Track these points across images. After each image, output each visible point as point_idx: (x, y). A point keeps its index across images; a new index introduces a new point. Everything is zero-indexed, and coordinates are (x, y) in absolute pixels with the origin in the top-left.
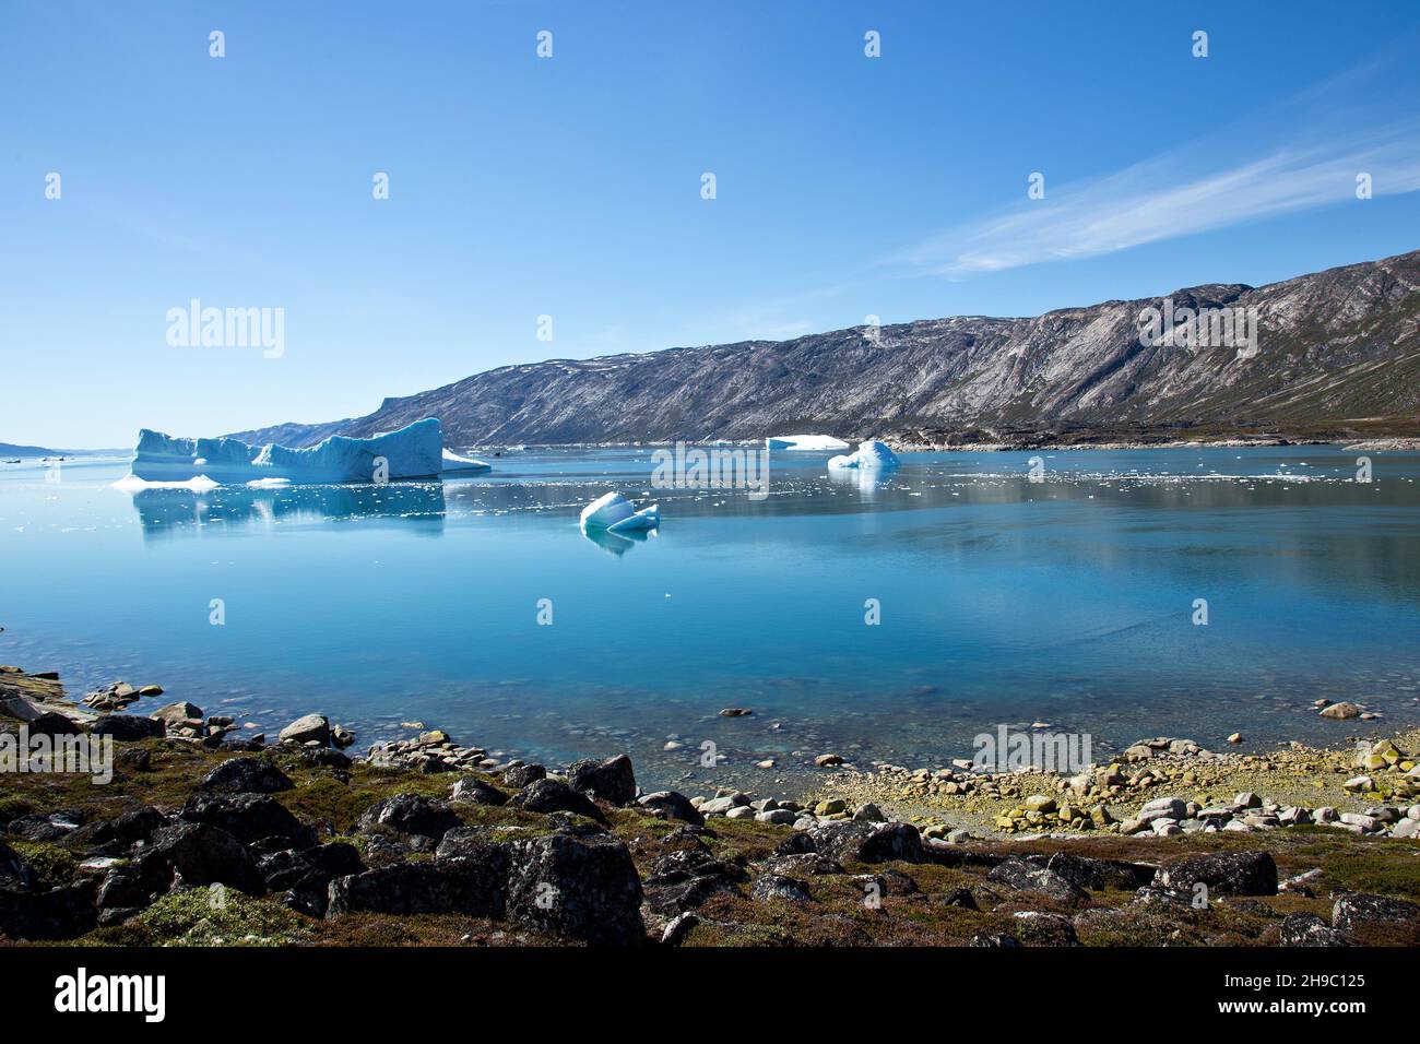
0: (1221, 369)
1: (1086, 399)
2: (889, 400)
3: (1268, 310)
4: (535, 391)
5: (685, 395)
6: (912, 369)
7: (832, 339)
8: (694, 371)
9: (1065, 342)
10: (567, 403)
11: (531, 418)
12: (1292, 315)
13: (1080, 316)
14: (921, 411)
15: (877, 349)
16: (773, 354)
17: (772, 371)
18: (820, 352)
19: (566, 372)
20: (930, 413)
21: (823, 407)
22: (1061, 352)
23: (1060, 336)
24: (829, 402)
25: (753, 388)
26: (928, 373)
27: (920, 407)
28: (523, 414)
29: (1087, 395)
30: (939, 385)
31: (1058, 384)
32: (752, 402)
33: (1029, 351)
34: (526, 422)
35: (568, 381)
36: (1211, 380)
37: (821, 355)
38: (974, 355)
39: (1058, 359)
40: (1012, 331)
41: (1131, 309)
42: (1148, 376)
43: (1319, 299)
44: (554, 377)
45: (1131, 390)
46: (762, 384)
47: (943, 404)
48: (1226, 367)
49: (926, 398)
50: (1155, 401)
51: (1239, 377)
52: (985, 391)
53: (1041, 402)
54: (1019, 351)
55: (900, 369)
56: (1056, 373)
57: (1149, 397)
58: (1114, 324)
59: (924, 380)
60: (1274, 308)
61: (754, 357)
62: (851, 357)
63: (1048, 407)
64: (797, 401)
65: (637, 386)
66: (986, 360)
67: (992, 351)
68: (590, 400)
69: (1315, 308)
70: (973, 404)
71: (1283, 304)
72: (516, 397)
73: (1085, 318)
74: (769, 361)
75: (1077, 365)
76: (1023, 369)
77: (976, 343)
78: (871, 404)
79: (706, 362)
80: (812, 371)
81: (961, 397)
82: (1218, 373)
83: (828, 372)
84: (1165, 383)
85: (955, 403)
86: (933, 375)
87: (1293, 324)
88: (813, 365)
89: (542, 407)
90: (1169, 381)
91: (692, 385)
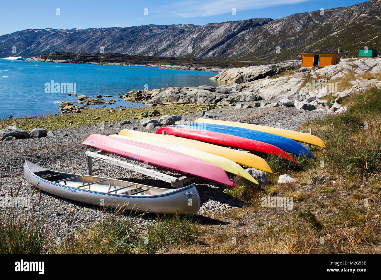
0: (252, 46)
1: (210, 54)
2: (152, 50)
3: (272, 27)
4: (38, 39)
5: (88, 44)
6: (162, 40)
7: (140, 28)
8: (93, 36)
9: (210, 34)
10: (48, 44)
11: (34, 49)
12: (279, 29)
13: (217, 25)
14: (161, 55)
15: (154, 33)
16: (120, 32)
17: (118, 38)
18: (135, 32)
19: (50, 33)
20: (163, 56)
21: (131, 51)
22: (208, 37)
23: (209, 32)
24: (133, 50)
25: (110, 43)
26: (166, 42)
27: (161, 53)
28: (32, 47)
29: (211, 53)
30: (169, 46)
31: (204, 48)
32: (109, 48)
33: (198, 37)
34: (33, 50)
35: (49, 36)
36: (248, 50)
37: (135, 34)
38: (182, 37)
39: (206, 40)
40: (196, 29)
41: (232, 24)
42: (231, 47)
43: (288, 24)
44: (45, 34)
45: (224, 51)
46: (113, 42)
47: (168, 53)
48: (254, 46)
49: (164, 50)
50: (231, 56)
51: (256, 49)
52: (181, 49)
53: (197, 54)
54: (195, 36)
55: (158, 40)
56: (204, 45)
57: (229, 55)
58: (225, 28)
59: (165, 44)
60: (274, 27)
61: (113, 32)
62: (145, 35)
63: (198, 56)
64: (123, 49)
65: (73, 40)
66: (185, 39)
67: (188, 36)
68: (55, 44)
69: (287, 27)
70: (177, 53)
71: (277, 25)
72: (30, 41)
73: (218, 26)
74: (118, 34)
75: (211, 42)
76: (195, 43)
77: (184, 33)
78: (146, 51)
79: (98, 33)
80: (131, 39)
81: (174, 51)
82: (251, 47)
83: (137, 40)
84: (235, 50)
85: (171, 53)
86: (167, 43)
87: (278, 32)
88: (132, 37)
89: (39, 45)
90: (236, 49)
91: (90, 41)
